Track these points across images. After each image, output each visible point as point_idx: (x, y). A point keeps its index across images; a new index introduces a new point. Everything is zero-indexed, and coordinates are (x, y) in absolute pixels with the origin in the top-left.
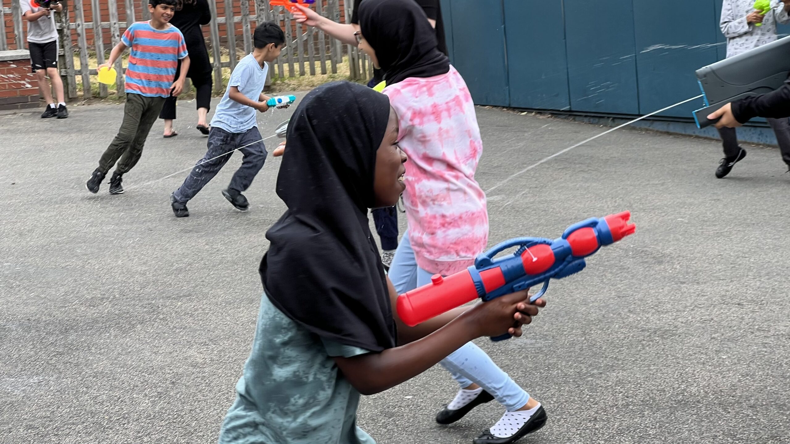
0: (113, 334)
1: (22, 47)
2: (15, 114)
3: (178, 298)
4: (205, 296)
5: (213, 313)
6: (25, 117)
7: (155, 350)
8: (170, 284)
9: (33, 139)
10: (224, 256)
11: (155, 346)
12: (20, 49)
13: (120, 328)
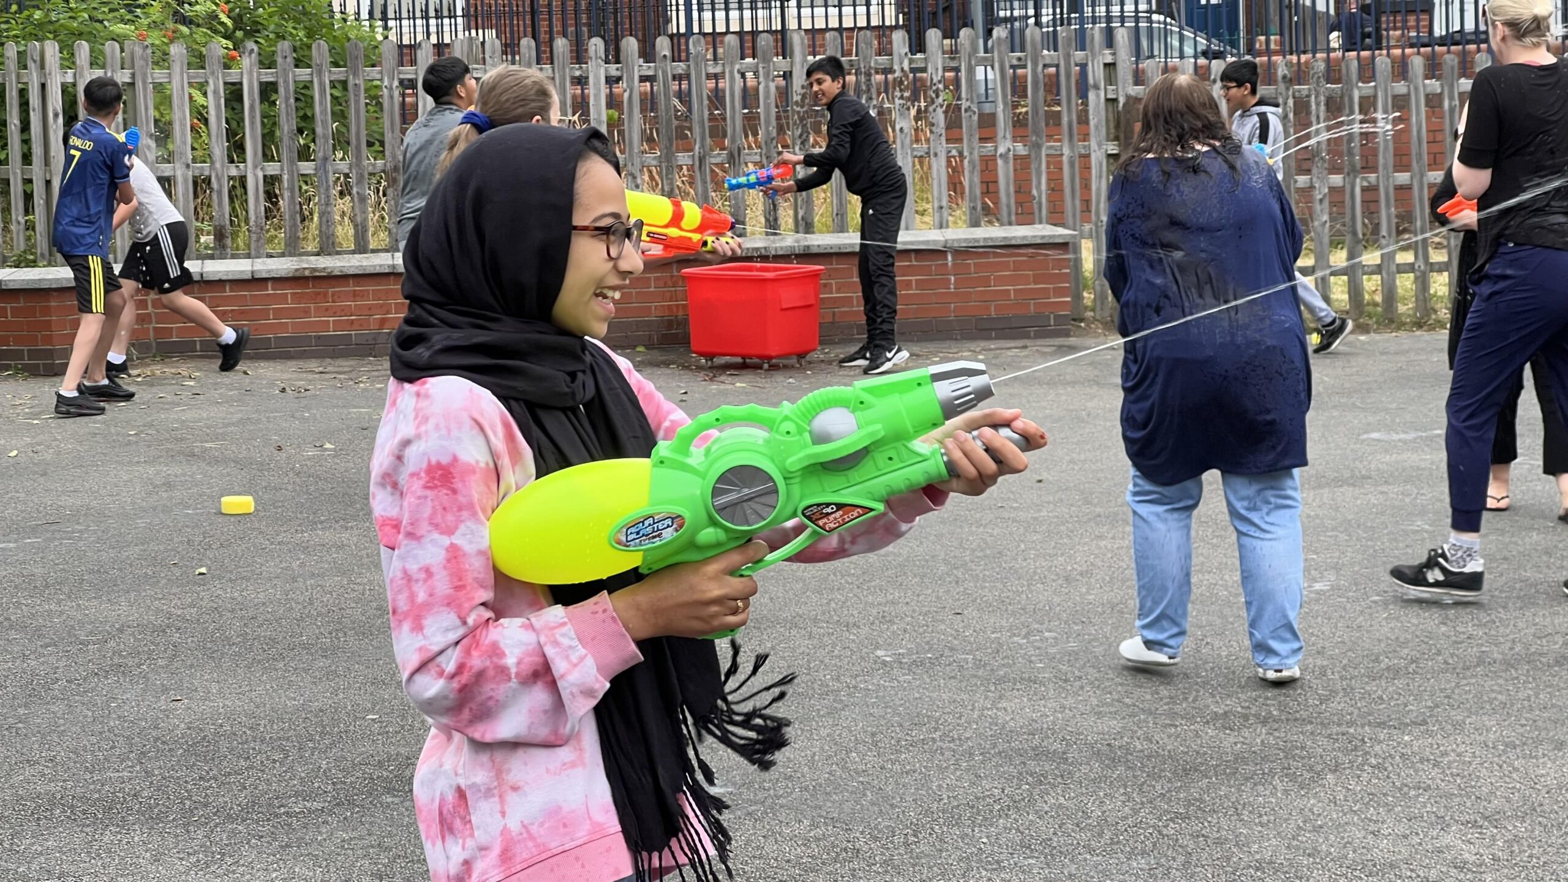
0: (1280, 787)
1: (1044, 220)
2: (1025, 347)
3: (1402, 727)
4: (1459, 726)
5: (1481, 764)
6: (1044, 354)
7: (1373, 827)
8: (1381, 698)
9: (1064, 398)
10: (1484, 649)
11: (1370, 820)
12: (1041, 223)
13: (1293, 778)
